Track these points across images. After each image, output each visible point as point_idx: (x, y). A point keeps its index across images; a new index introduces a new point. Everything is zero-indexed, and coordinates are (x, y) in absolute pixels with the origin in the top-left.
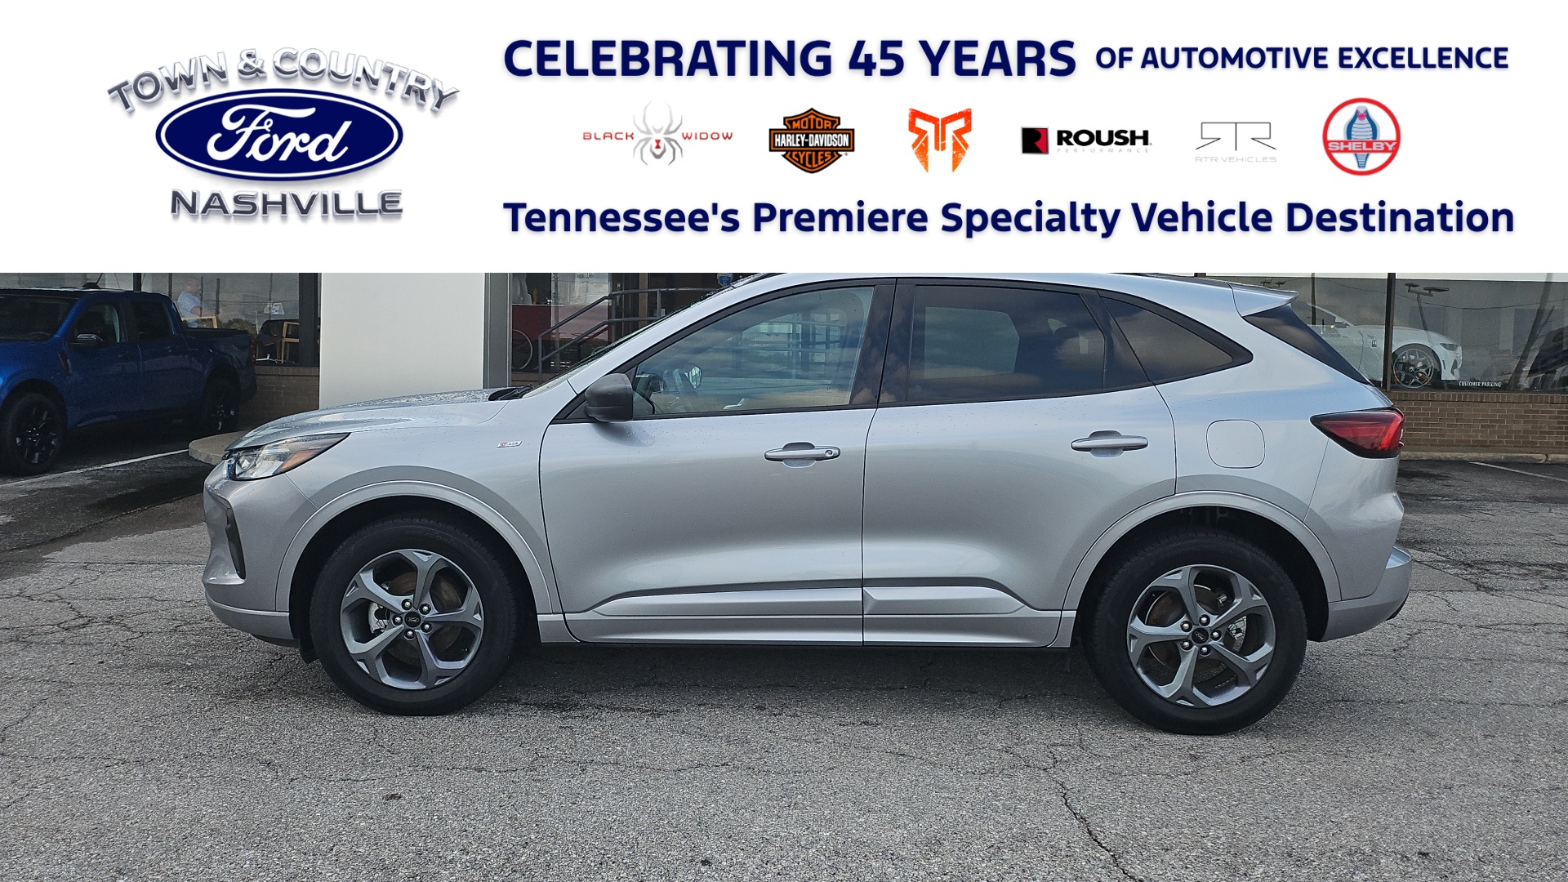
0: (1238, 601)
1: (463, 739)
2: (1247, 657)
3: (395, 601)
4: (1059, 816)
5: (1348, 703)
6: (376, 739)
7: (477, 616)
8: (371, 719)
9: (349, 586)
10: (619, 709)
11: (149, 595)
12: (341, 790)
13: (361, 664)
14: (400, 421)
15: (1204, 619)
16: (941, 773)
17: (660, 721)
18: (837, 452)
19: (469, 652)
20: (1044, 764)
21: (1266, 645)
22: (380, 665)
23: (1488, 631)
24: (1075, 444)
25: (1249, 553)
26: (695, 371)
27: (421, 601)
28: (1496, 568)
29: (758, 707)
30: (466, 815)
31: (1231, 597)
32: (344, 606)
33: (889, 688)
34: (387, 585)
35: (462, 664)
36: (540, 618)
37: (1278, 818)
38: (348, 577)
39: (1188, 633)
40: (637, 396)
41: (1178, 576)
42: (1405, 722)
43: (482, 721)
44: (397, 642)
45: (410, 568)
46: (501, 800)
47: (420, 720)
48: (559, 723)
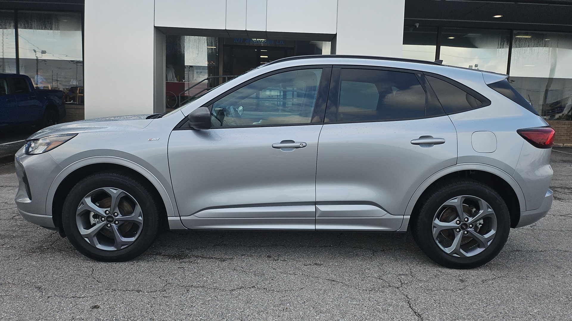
0: (481, 212)
1: (133, 274)
2: (484, 236)
3: (101, 211)
4: (408, 313)
5: (520, 252)
6: (92, 275)
7: (140, 218)
8: (92, 264)
9: (80, 204)
10: (206, 258)
11: (5, 202)
12: (71, 303)
13: (86, 239)
14: (102, 128)
15: (466, 219)
16: (351, 290)
17: (224, 264)
18: (305, 144)
19: (136, 233)
20: (397, 285)
21: (492, 230)
22: (95, 240)
23: (565, 218)
24: (413, 142)
25: (488, 190)
26: (241, 108)
27: (114, 210)
28: (559, 190)
29: (268, 256)
30: (129, 317)
31: (478, 209)
32: (78, 213)
33: (325, 246)
34: (98, 203)
35: (133, 239)
36: (169, 218)
37: (506, 313)
38: (79, 199)
39: (459, 225)
40: (213, 118)
41: (456, 200)
42: (546, 261)
43: (143, 264)
44: (103, 229)
45: (107, 196)
46: (148, 308)
47: (114, 264)
48: (178, 265)
